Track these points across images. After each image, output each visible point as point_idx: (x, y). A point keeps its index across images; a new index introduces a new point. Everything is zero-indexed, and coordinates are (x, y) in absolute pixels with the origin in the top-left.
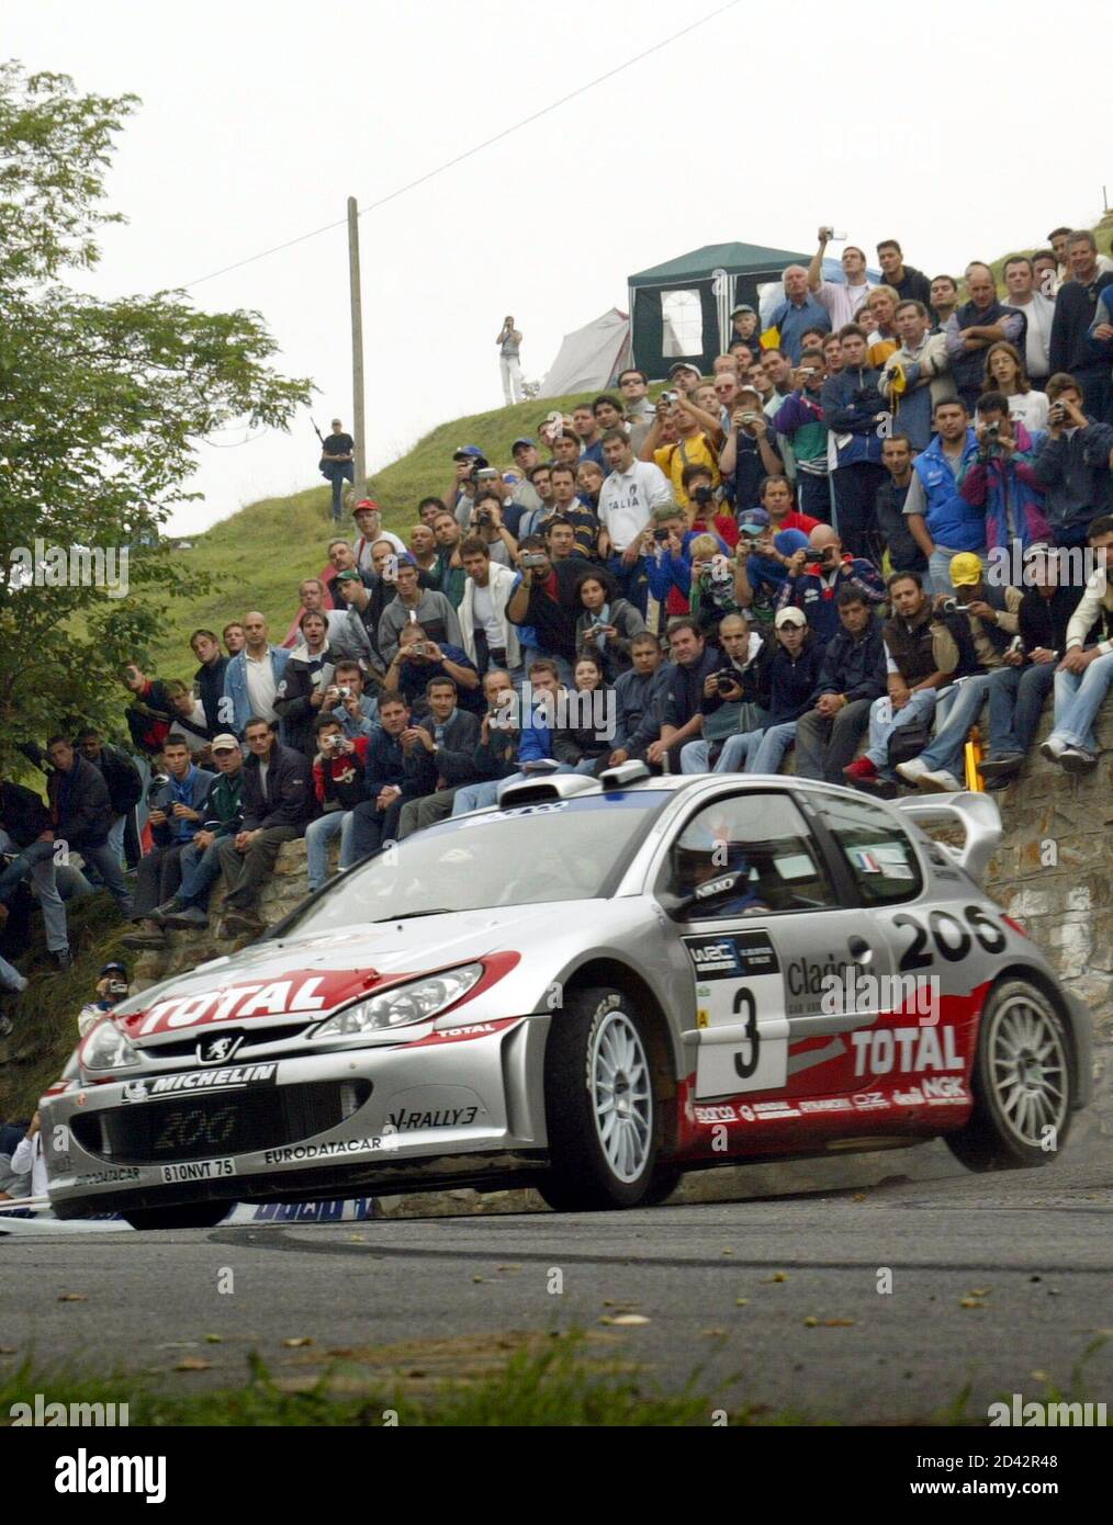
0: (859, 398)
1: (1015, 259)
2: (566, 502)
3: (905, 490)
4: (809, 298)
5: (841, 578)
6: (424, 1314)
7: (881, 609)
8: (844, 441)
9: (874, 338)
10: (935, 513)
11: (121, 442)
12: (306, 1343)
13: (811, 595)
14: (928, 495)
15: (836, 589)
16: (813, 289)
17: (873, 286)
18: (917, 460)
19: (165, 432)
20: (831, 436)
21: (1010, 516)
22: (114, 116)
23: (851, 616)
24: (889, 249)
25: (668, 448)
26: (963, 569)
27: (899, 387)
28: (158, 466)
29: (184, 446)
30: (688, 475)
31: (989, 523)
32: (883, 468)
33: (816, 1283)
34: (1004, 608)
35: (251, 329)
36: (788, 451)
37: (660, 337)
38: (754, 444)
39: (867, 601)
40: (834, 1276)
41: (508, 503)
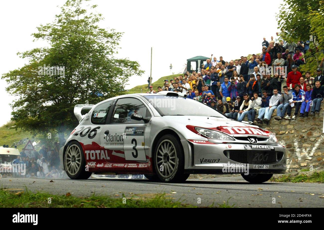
0: (215, 76)
1: (236, 60)
2: (177, 88)
3: (219, 89)
4: (210, 64)
5: (212, 100)
6: (148, 191)
7: (216, 104)
8: (213, 82)
9: (218, 69)
10: (223, 92)
11: (120, 77)
12: (132, 193)
13: (208, 102)
14: (223, 89)
15: (211, 101)
16: (210, 62)
17: (218, 63)
18: (222, 85)
19: (126, 76)
20: (211, 81)
21: (234, 93)
22: (121, 35)
23: (213, 105)
24: (221, 58)
25: (190, 82)
26: (228, 99)
27: (221, 75)
28: (124, 80)
29: (128, 78)
30: (193, 85)
31: (231, 93)
32: (217, 86)
33: (199, 189)
34: (233, 105)
35: (137, 63)
36: (205, 83)
37: (190, 67)
38: (201, 82)
39: (215, 103)
40: (201, 188)
41: (169, 88)
